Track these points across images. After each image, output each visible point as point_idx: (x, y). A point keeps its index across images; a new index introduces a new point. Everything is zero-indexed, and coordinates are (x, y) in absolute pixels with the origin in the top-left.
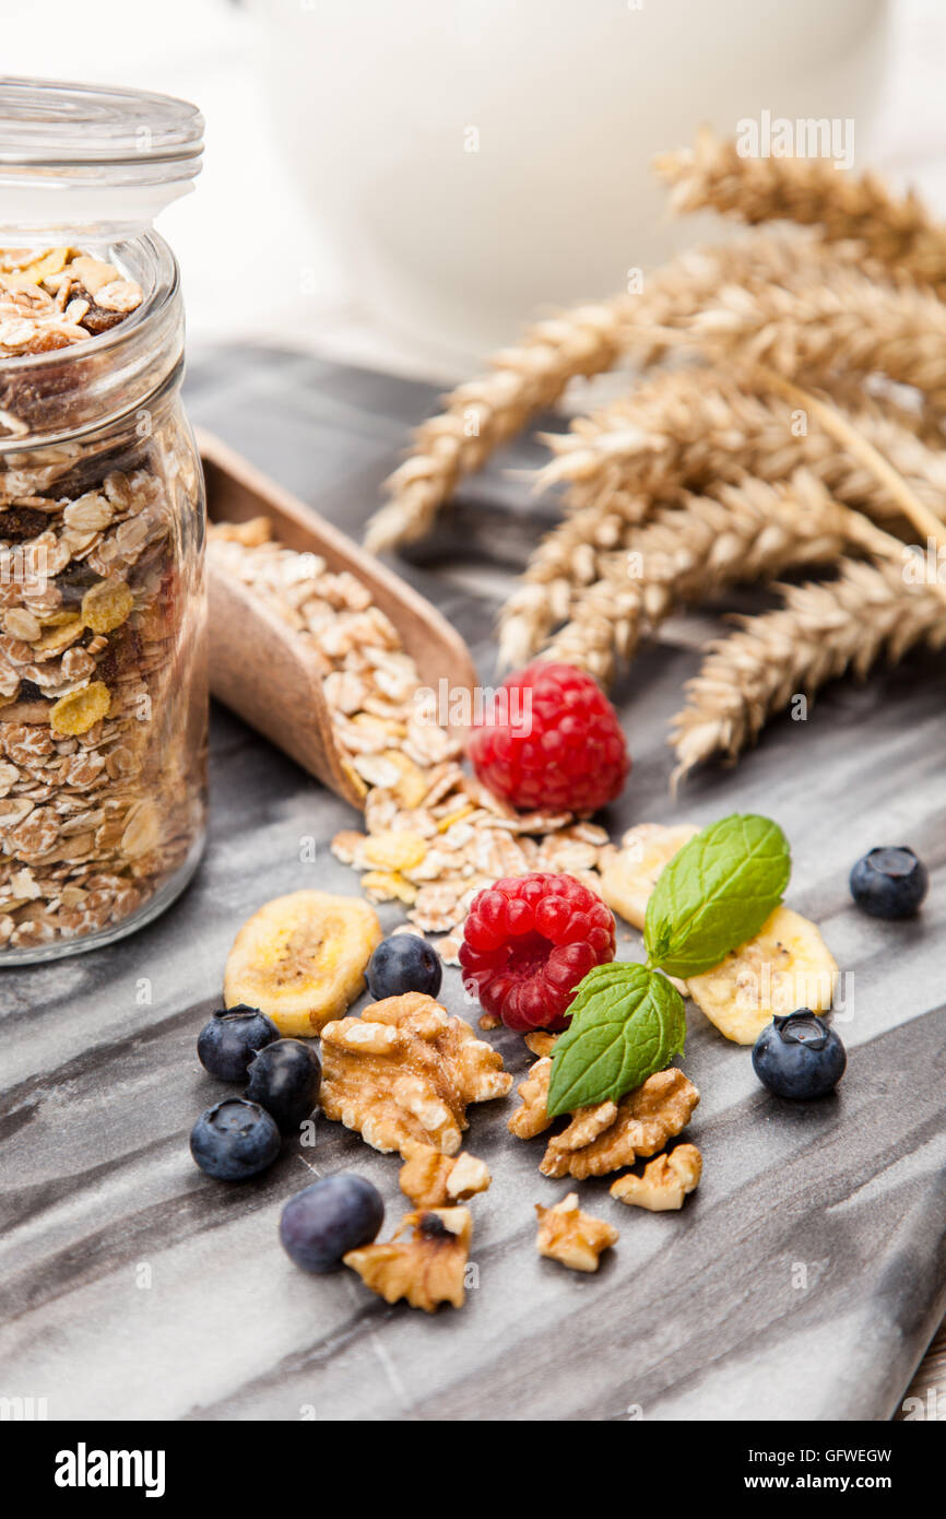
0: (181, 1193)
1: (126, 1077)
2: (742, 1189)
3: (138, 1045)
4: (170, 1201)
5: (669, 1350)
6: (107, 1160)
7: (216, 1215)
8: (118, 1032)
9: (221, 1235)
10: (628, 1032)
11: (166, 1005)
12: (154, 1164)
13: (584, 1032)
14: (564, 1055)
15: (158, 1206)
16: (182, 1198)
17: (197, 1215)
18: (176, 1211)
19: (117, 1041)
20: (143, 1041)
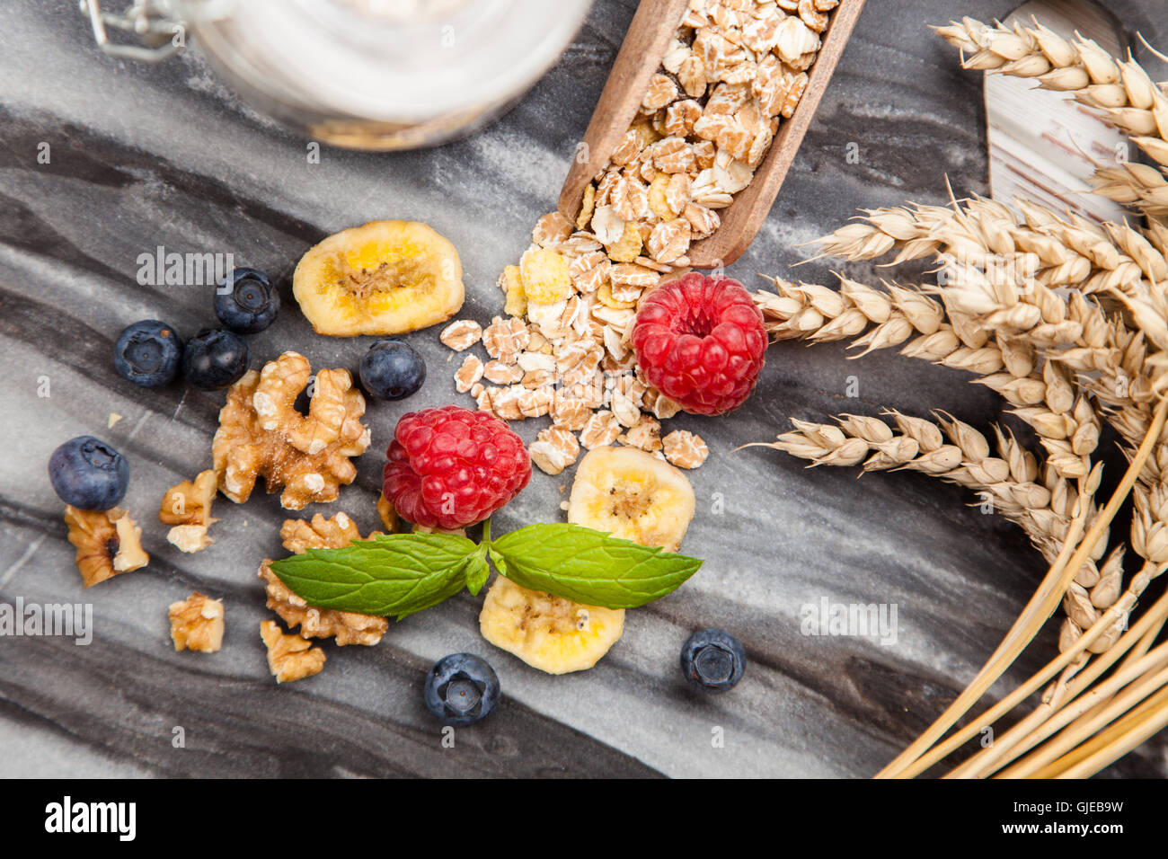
0: (105, 333)
1: (200, 223)
2: (326, 701)
3: (239, 211)
4: (93, 331)
5: (138, 728)
6: (108, 264)
7: (98, 370)
8: (245, 187)
9: (79, 384)
10: (369, 587)
11: (294, 202)
12: (123, 298)
13: (338, 563)
14: (310, 559)
15: (83, 325)
16: (99, 336)
17: (90, 356)
18: (87, 341)
19: (235, 192)
20: (246, 212)
